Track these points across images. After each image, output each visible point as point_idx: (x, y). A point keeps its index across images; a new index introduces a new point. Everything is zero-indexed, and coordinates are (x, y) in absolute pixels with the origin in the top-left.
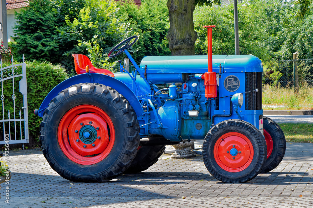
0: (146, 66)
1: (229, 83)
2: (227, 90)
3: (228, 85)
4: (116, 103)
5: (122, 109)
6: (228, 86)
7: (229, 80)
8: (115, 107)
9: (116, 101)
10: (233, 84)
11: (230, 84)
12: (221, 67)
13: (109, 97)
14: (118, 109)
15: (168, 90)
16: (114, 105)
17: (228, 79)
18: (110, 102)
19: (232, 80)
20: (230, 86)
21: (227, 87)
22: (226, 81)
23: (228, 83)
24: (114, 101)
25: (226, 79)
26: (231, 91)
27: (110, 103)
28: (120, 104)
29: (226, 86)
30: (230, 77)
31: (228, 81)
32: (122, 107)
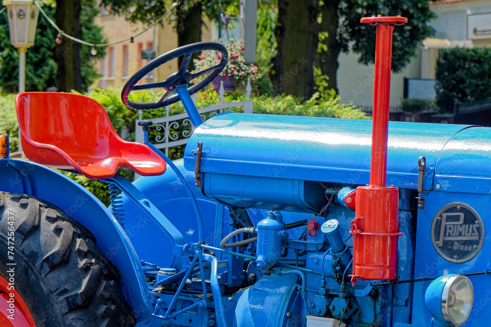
0: (200, 146)
1: (448, 231)
2: (440, 253)
3: (445, 235)
4: (48, 269)
5: (65, 291)
6: (444, 241)
7: (449, 219)
8: (44, 284)
9: (52, 262)
10: (460, 234)
11: (450, 235)
12: (424, 169)
13: (33, 247)
14: (52, 292)
15: (254, 234)
16: (43, 275)
17: (445, 215)
18: (34, 263)
19: (457, 218)
20: (452, 243)
21: (440, 243)
22: (439, 223)
23: (446, 228)
24: (45, 264)
25: (441, 216)
26: (455, 261)
27: (32, 269)
28: (61, 275)
29: (438, 239)
30: (453, 209)
31: (444, 223)
32: (67, 287)
